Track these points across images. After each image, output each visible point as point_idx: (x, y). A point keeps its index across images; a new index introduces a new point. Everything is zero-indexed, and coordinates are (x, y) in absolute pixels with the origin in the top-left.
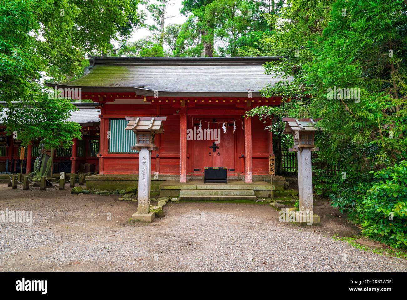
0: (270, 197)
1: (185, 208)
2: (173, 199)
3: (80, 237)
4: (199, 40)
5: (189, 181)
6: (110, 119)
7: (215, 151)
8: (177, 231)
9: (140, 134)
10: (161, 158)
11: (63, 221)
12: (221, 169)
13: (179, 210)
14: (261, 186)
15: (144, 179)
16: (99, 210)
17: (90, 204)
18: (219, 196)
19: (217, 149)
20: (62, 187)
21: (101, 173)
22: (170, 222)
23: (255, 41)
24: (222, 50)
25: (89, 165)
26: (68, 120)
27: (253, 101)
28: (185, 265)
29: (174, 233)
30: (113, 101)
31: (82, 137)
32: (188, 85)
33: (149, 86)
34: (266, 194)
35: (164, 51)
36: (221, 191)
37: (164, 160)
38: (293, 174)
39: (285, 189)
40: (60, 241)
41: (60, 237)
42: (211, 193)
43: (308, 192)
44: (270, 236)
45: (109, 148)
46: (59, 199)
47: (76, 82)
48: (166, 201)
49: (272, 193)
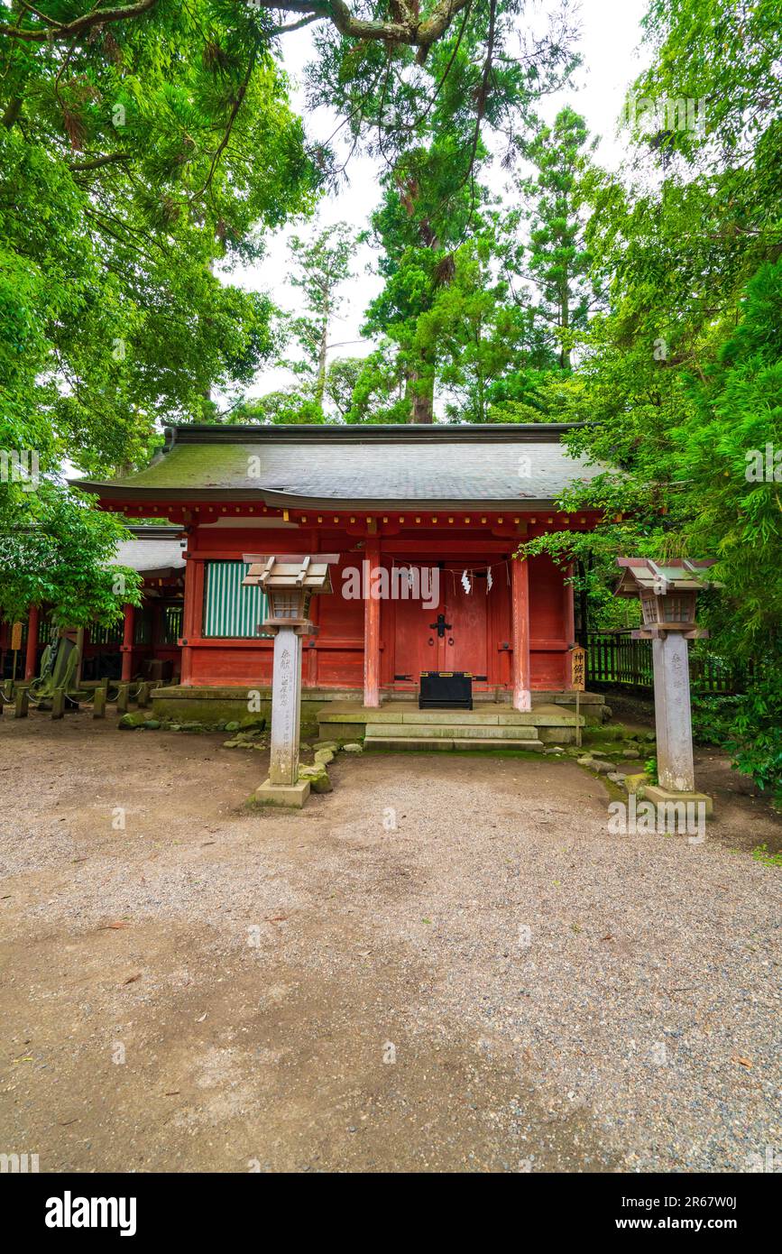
0: (573, 742)
1: (380, 769)
2: (349, 747)
3: (132, 846)
4: (399, 393)
5: (384, 703)
6: (207, 562)
7: (444, 635)
8: (365, 833)
9: (276, 594)
10: (319, 650)
11: (94, 799)
12: (458, 677)
13: (365, 773)
14: (552, 717)
15: (284, 703)
16: (180, 772)
17: (160, 755)
18: (456, 741)
19: (447, 631)
20: (99, 713)
21: (186, 683)
22: (346, 806)
23: (527, 391)
24: (452, 412)
25: (160, 662)
26: (112, 561)
27: (533, 522)
28: (396, 939)
29: (360, 837)
30: (215, 520)
31: (142, 601)
32: (384, 485)
33: (295, 488)
34: (563, 735)
35: (325, 415)
36: (460, 728)
37: (327, 654)
38: (611, 687)
39: (604, 722)
40: (82, 855)
41: (83, 843)
42: (438, 734)
43: (681, 738)
44: (602, 852)
45: (203, 627)
46: (91, 743)
47: (134, 480)
48: (333, 752)
49: (578, 734)
